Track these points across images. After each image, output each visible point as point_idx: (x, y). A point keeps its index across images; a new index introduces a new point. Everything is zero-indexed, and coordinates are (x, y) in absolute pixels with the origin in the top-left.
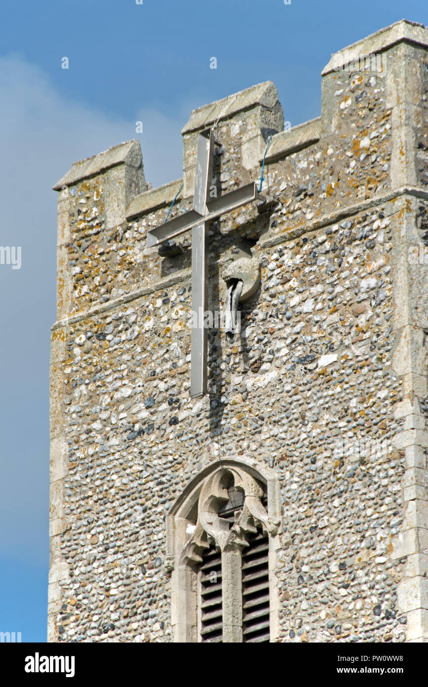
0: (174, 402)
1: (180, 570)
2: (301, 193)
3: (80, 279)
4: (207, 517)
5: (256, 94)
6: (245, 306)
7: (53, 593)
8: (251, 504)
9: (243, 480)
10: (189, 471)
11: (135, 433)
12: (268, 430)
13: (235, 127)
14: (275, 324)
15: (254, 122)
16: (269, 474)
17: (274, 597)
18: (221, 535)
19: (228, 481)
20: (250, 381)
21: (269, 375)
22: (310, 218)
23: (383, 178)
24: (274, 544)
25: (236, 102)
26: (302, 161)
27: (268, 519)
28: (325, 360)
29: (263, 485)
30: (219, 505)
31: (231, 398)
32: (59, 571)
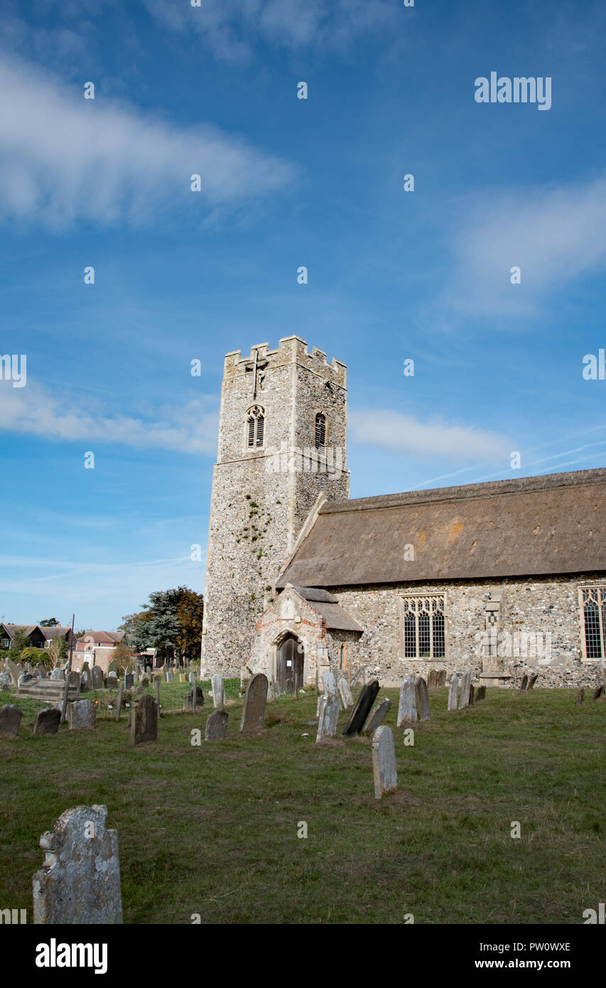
0: (246, 394)
1: (246, 422)
2: (274, 361)
3: (228, 372)
4: (251, 414)
5: (266, 344)
6: (262, 379)
7: (221, 424)
8: (261, 412)
9: (260, 408)
10: (248, 406)
11: (238, 399)
12: (265, 400)
13: (261, 349)
14: (268, 383)
15: (265, 349)
16: (265, 407)
17: (264, 428)
18: (254, 417)
19: (256, 408)
20: (262, 392)
21: (266, 391)
22: (276, 365)
23: (290, 360)
24: (265, 419)
25: (261, 345)
26: (274, 356)
27: (264, 415)
28: (277, 389)
29: (263, 409)
30: (254, 412)
31: (258, 394)
32: (222, 420)
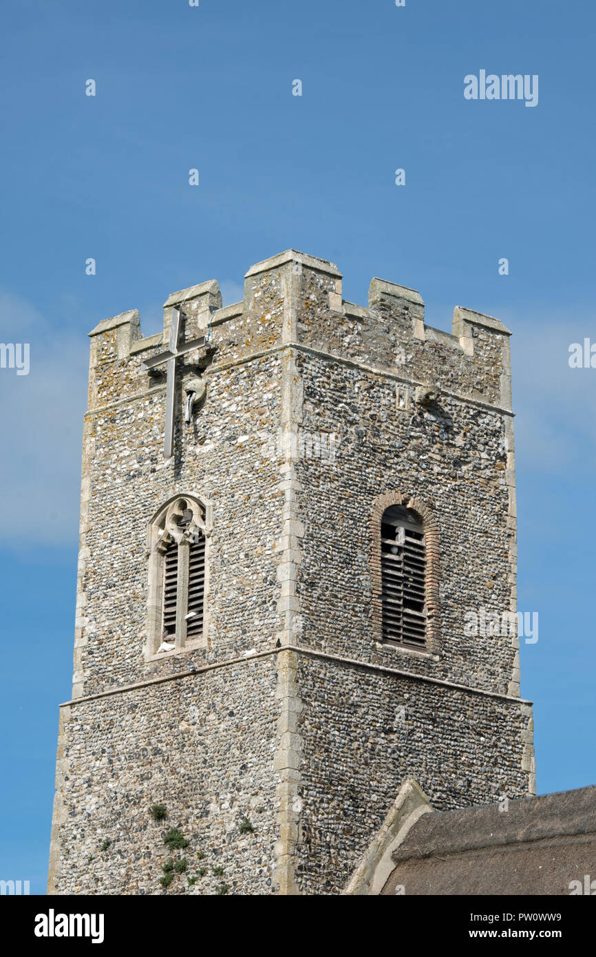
0: (153, 460)
1: (154, 554)
2: (231, 343)
3: (102, 388)
4: (170, 526)
5: (207, 286)
6: (196, 408)
7: (81, 565)
8: (196, 519)
9: (192, 506)
10: (161, 499)
11: (131, 477)
12: (207, 478)
13: (195, 304)
14: (214, 418)
15: (205, 302)
16: (207, 503)
17: (207, 572)
18: (178, 536)
19: (183, 506)
20: (198, 450)
21: (209, 446)
22: (236, 358)
23: (278, 337)
24: (208, 542)
25: (195, 290)
26: (232, 326)
27: (206, 528)
28: (242, 439)
29: (203, 508)
30: (178, 520)
31: (187, 459)
32: (84, 552)
